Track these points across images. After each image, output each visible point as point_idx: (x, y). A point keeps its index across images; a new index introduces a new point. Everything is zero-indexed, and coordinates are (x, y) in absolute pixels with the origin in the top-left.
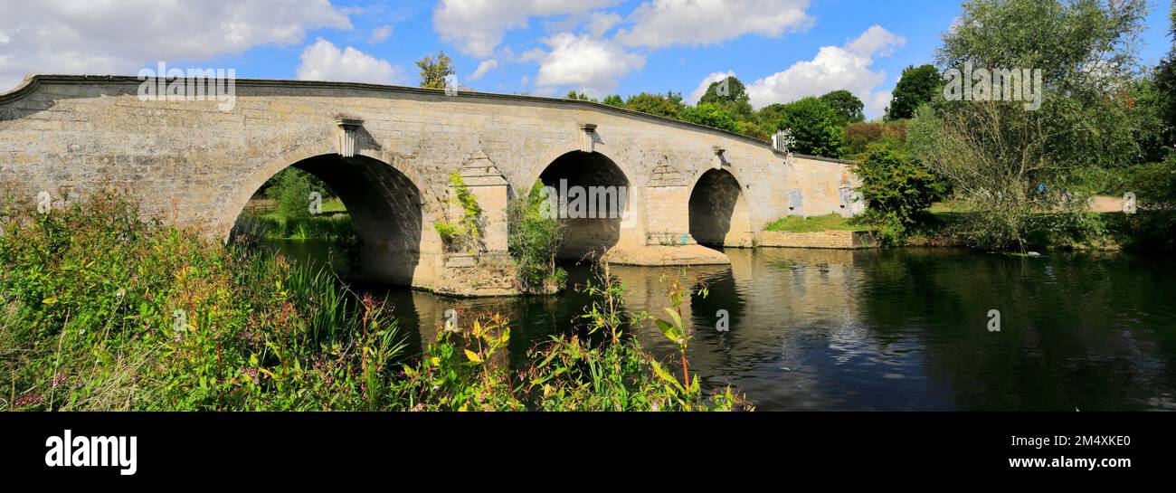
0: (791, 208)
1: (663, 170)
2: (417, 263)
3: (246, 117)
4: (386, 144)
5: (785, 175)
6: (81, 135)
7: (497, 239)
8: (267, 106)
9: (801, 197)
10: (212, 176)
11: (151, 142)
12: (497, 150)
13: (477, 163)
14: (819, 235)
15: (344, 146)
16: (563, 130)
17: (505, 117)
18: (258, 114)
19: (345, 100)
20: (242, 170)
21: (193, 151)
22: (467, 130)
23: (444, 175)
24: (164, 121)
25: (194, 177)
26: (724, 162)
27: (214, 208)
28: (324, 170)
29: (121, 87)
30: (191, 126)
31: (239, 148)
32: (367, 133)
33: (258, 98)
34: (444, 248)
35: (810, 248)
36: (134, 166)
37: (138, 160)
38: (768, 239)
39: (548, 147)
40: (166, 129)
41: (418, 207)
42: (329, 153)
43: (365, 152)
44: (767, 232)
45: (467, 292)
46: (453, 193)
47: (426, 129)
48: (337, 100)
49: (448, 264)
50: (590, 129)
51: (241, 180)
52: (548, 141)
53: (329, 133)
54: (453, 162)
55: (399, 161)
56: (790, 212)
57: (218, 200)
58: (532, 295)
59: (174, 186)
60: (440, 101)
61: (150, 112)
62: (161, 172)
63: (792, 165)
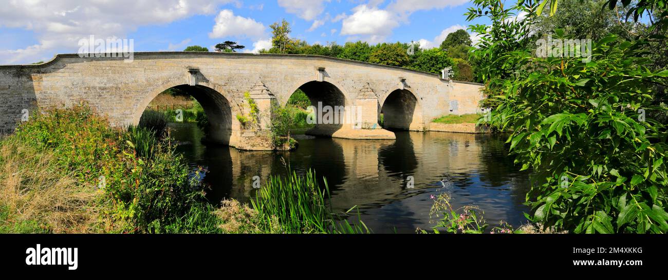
0: (451, 111)
1: (368, 89)
2: (231, 135)
3: (145, 69)
4: (212, 80)
5: (448, 92)
6: (77, 78)
7: (266, 122)
8: (154, 64)
9: (457, 104)
10: (131, 95)
11: (105, 81)
12: (269, 81)
13: (257, 88)
14: (459, 125)
15: (191, 81)
17: (274, 65)
18: (151, 67)
19: (191, 60)
20: (144, 91)
21: (123, 84)
22: (253, 72)
23: (240, 94)
24: (110, 72)
25: (124, 95)
26: (406, 85)
27: (133, 109)
28: (182, 91)
30: (121, 74)
31: (143, 83)
32: (202, 75)
33: (150, 60)
34: (241, 128)
35: (454, 132)
36: (98, 91)
37: (100, 88)
38: (433, 127)
39: (297, 79)
40: (111, 75)
41: (229, 108)
42: (183, 84)
43: (201, 84)
44: (432, 123)
45: (248, 148)
46: (246, 102)
47: (232, 72)
48: (187, 60)
49: (243, 135)
50: (322, 70)
51: (144, 96)
52: (298, 76)
53: (184, 75)
54: (245, 88)
55: (218, 87)
56: (450, 113)
57: (134, 105)
58: (278, 151)
59: (115, 99)
60: (239, 58)
61: (104, 68)
62: (110, 93)
63: (452, 87)
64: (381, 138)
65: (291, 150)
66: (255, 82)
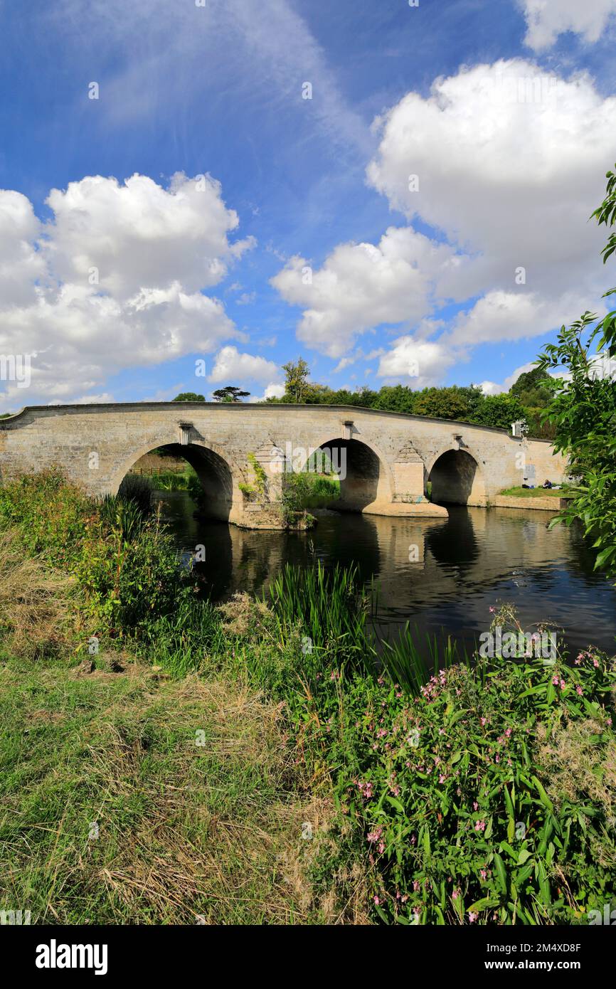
0: (525, 479)
1: (411, 449)
2: (230, 508)
3: (127, 424)
4: (208, 437)
6: (47, 436)
7: (275, 493)
8: (138, 417)
9: (534, 471)
10: (110, 456)
11: (80, 439)
12: (281, 440)
13: (266, 448)
14: (536, 499)
15: (182, 439)
16: (328, 425)
17: (287, 418)
18: (134, 422)
19: (183, 412)
20: (125, 453)
21: (100, 443)
22: (260, 427)
23: (244, 455)
24: (86, 427)
26: (462, 444)
27: (111, 474)
28: (172, 451)
29: (65, 411)
30: (99, 429)
31: (124, 441)
32: (196, 431)
33: (134, 413)
34: (244, 499)
35: (529, 509)
36: (71, 451)
37: (73, 448)
38: (501, 501)
39: (317, 437)
40: (86, 431)
41: (230, 473)
42: (173, 442)
43: (194, 442)
44: (499, 496)
45: (253, 526)
46: (251, 466)
47: (233, 428)
48: (178, 412)
49: (246, 509)
50: (349, 424)
51: (125, 458)
52: (318, 432)
53: (174, 432)
54: (250, 448)
55: (215, 447)
57: (113, 469)
58: (291, 530)
60: (243, 409)
61: (79, 423)
62: (84, 455)
63: (527, 447)
64: (427, 516)
65: (308, 530)
66: (263, 440)
